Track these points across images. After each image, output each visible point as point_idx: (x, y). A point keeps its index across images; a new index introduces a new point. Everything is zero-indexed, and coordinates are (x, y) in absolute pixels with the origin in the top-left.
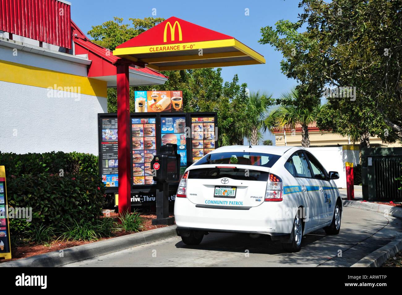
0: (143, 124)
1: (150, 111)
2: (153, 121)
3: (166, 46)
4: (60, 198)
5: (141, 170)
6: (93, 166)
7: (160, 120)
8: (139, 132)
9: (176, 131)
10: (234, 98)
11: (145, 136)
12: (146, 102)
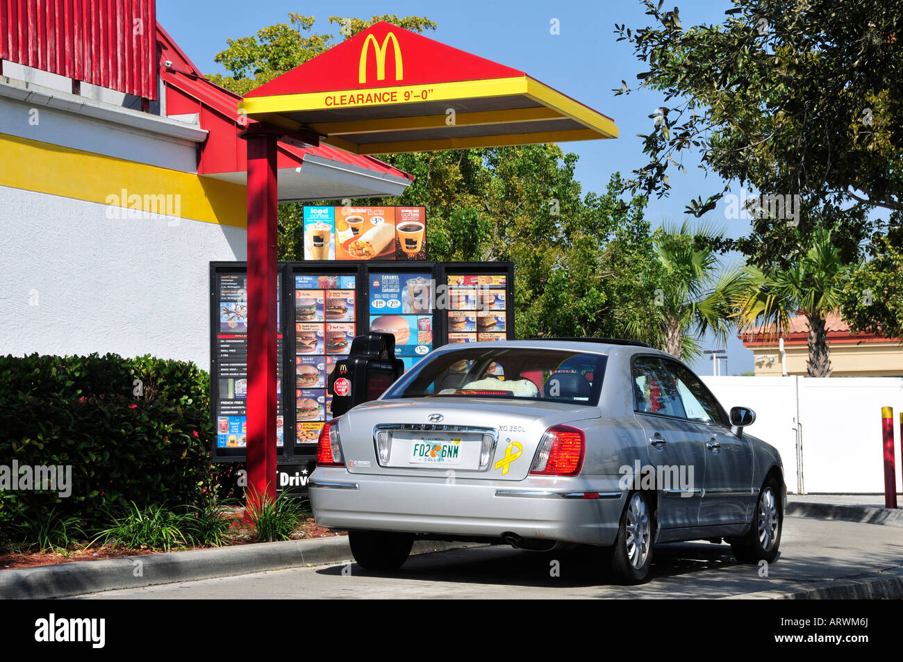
0: (325, 290)
1: (342, 257)
2: (349, 282)
3: (365, 92)
4: (99, 450)
5: (316, 405)
6: (193, 392)
7: (368, 280)
8: (314, 310)
9: (407, 309)
10: (612, 237)
11: (327, 320)
12: (332, 235)
